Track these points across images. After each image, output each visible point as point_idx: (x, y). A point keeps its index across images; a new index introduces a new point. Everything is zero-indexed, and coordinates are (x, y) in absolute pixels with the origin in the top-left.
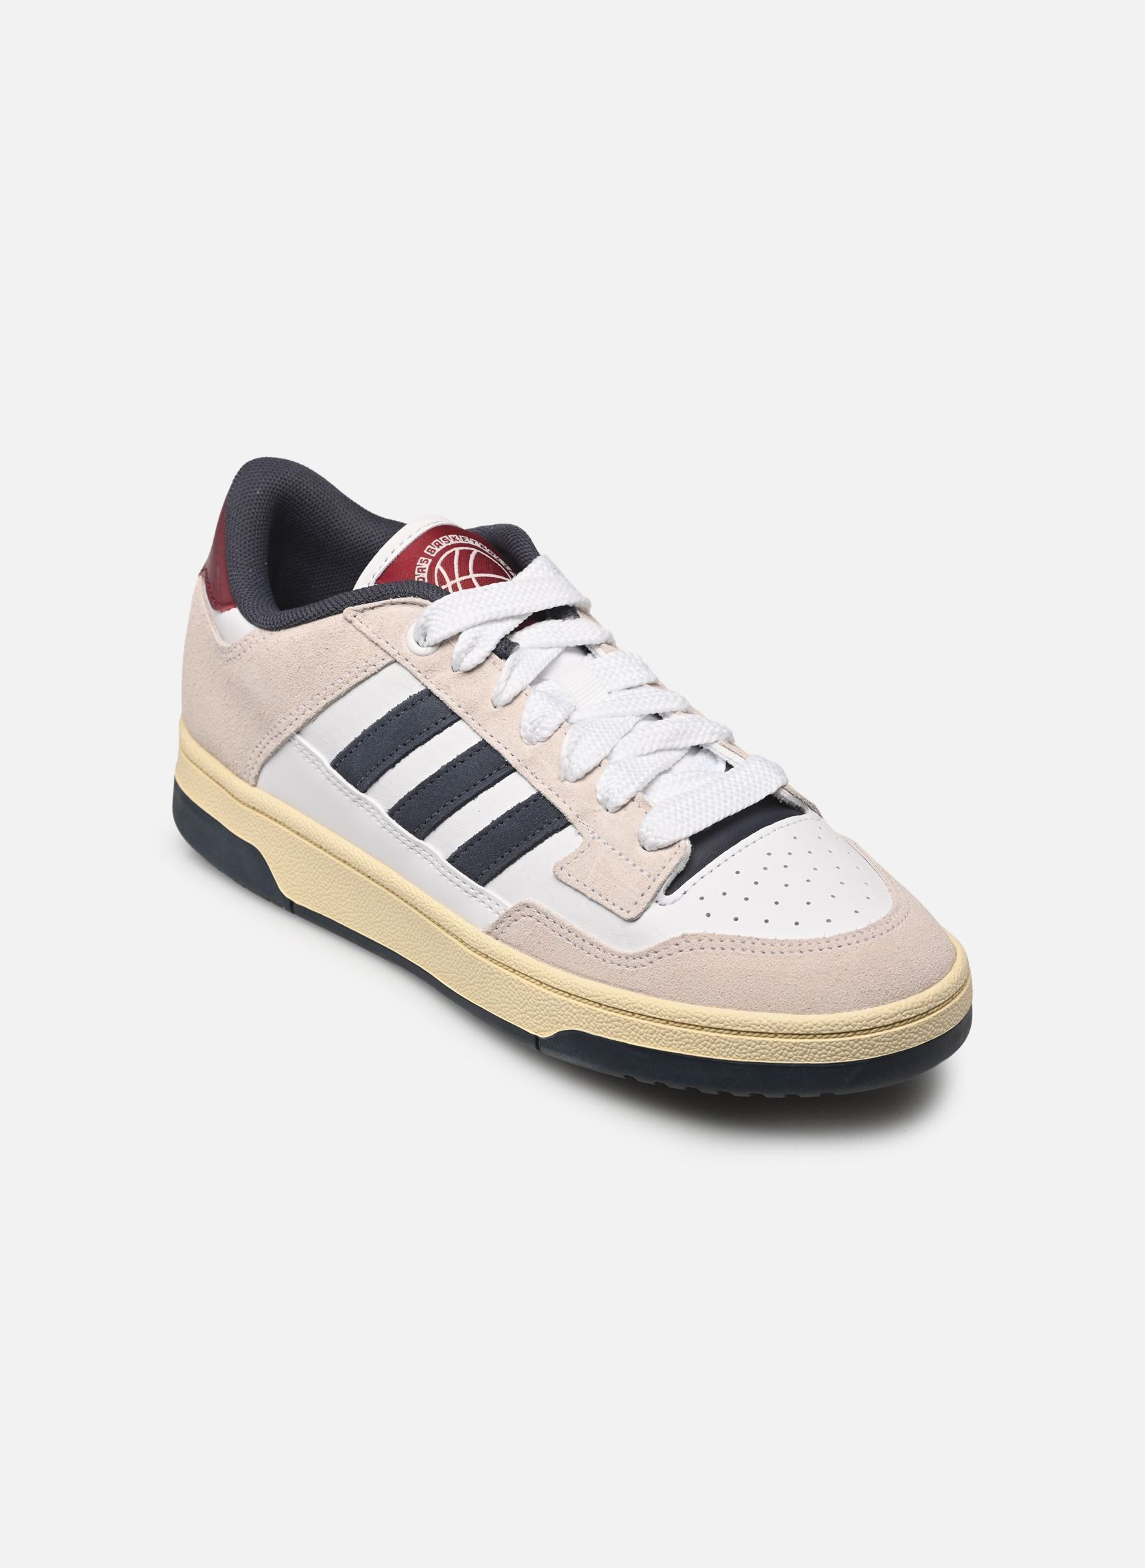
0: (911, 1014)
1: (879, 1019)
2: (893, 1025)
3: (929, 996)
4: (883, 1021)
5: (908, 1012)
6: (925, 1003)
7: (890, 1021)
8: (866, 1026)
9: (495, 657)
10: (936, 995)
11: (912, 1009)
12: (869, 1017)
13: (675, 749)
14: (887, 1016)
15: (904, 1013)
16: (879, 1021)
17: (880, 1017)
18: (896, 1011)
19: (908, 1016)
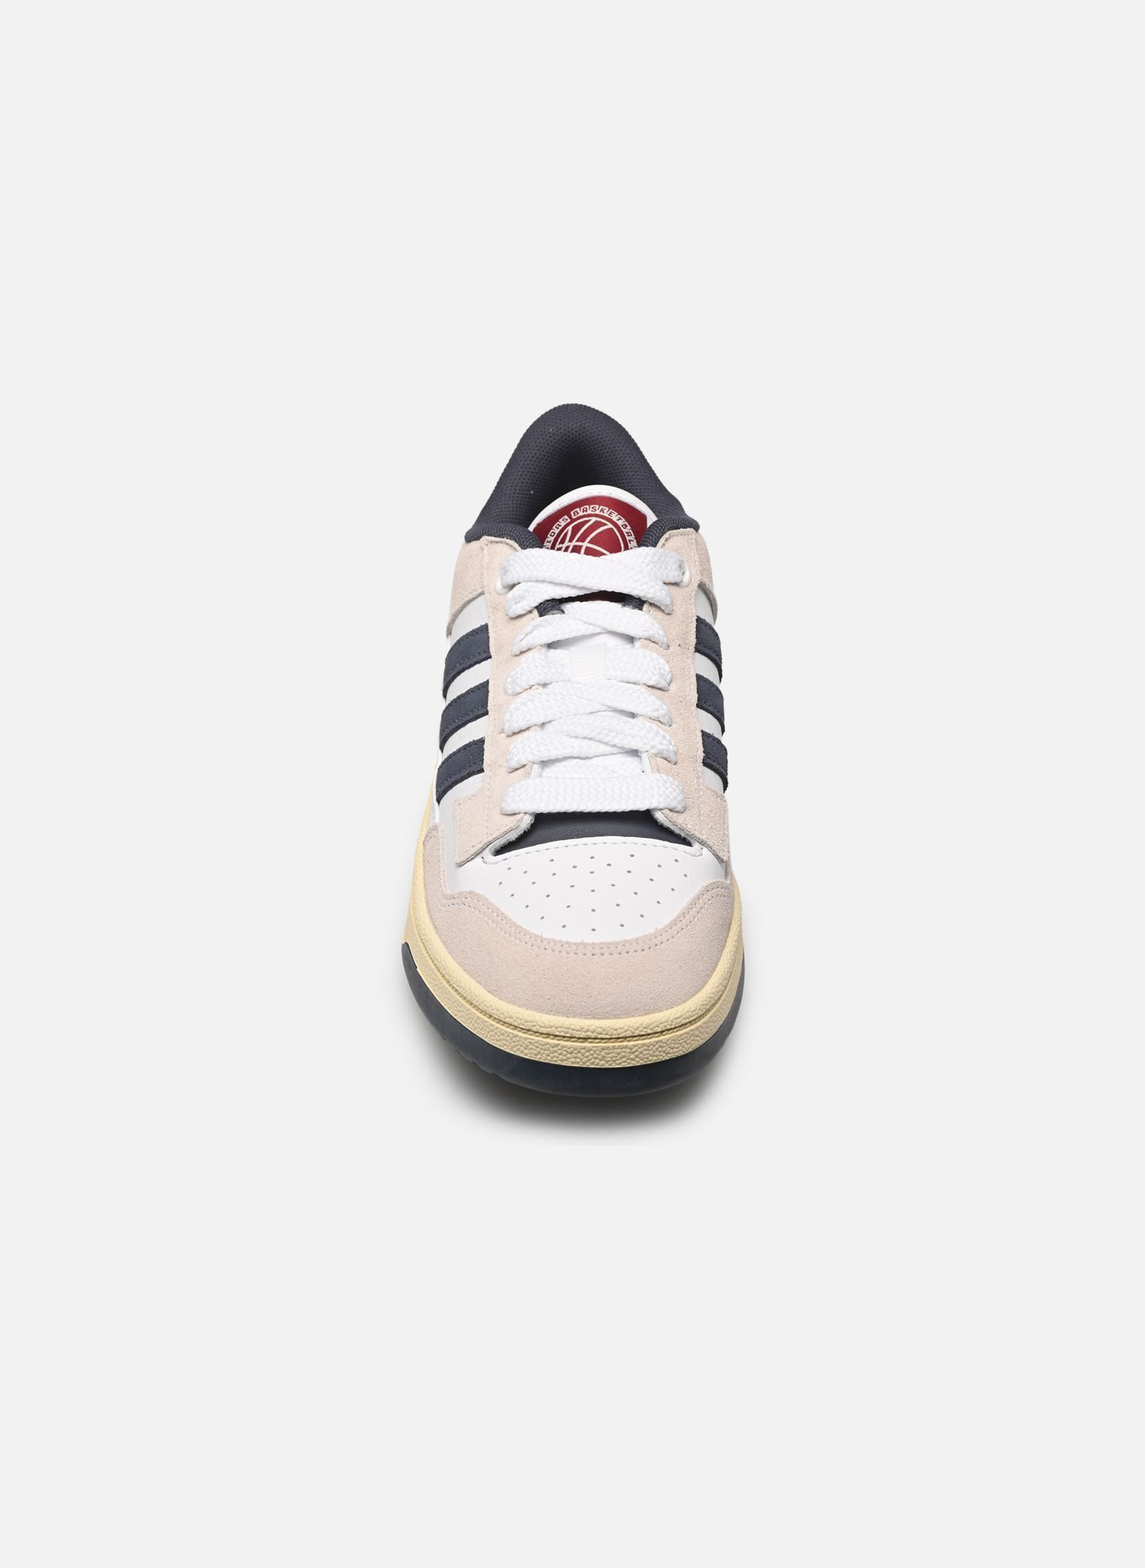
0: (566, 1033)
1: (534, 1024)
2: (548, 1035)
3: (591, 1026)
4: (537, 1027)
5: (563, 1029)
6: (584, 1030)
7: (544, 1030)
8: (523, 1025)
9: (536, 612)
10: (601, 1028)
11: (568, 1028)
12: (529, 1019)
13: (606, 744)
14: (542, 1025)
15: (559, 1029)
16: (535, 1026)
17: (536, 1022)
18: (552, 1024)
19: (562, 1034)
